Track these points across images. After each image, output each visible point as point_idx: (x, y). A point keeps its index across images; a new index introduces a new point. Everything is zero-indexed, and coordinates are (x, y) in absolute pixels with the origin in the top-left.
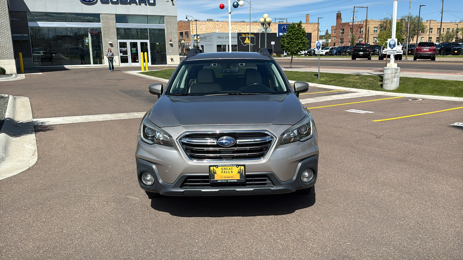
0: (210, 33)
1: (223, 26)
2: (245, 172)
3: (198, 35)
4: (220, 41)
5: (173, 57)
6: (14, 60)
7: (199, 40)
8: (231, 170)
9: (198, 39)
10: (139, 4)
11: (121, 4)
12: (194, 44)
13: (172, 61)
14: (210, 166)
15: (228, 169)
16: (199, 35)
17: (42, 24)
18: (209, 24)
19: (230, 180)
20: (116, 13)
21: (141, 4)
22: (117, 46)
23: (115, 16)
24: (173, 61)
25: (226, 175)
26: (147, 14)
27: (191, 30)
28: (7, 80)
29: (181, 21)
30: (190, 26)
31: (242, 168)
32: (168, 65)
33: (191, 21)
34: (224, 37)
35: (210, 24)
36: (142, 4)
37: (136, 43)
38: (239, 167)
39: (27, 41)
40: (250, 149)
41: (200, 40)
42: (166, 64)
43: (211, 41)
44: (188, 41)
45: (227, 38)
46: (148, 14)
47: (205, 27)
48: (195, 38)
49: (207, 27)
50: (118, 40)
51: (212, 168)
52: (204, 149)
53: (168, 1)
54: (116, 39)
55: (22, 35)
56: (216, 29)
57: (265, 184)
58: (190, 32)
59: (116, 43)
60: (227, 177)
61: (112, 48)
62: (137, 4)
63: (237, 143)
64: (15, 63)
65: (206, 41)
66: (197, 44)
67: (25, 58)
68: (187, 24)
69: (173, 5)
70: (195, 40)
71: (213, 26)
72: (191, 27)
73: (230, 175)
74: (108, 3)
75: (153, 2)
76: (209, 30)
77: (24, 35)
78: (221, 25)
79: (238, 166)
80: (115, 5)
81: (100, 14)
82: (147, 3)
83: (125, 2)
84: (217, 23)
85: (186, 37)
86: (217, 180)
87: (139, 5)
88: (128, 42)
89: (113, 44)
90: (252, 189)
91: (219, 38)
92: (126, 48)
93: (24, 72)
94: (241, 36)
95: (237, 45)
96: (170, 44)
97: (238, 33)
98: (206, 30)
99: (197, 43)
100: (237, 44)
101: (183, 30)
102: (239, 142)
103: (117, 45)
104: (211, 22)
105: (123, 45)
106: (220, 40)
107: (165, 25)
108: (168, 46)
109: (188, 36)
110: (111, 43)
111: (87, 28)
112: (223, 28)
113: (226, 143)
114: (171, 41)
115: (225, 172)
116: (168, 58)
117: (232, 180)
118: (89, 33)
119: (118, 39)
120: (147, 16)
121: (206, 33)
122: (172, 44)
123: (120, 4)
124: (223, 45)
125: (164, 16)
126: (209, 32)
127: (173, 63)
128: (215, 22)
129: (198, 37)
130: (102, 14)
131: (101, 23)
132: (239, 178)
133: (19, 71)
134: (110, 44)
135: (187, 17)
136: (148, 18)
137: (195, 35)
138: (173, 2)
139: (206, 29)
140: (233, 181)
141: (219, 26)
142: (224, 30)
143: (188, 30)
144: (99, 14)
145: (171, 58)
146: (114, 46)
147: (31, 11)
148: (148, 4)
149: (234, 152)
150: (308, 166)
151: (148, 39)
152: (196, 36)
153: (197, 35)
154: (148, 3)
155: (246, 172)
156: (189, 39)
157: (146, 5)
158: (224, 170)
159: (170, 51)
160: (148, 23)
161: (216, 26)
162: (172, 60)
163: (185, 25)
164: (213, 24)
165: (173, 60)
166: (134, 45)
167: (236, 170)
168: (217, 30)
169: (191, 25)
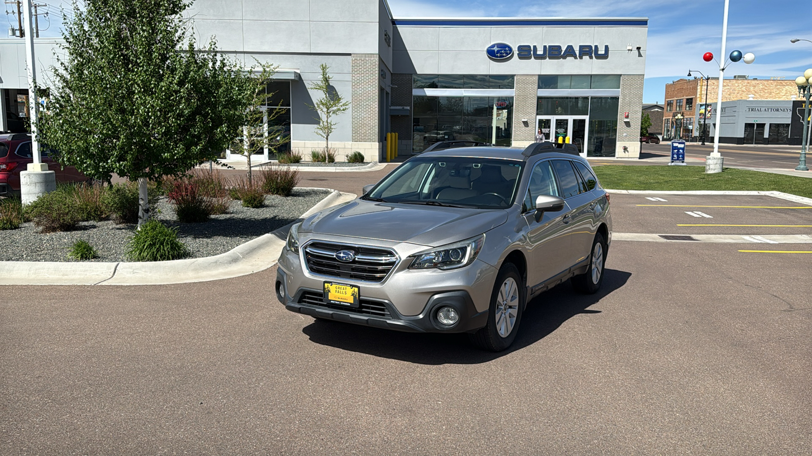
0: (733, 102)
1: (767, 88)
2: (359, 296)
3: (708, 105)
4: (753, 116)
5: (627, 144)
6: (378, 143)
7: (710, 113)
8: (345, 291)
9: (707, 112)
10: (579, 57)
11: (550, 58)
12: (699, 122)
13: (625, 152)
14: (325, 282)
15: (342, 288)
16: (711, 105)
17: (430, 92)
18: (737, 85)
19: (343, 302)
20: (540, 74)
21: (582, 57)
22: (534, 126)
23: (537, 78)
24: (628, 152)
25: (339, 295)
26: (590, 73)
27: (698, 96)
28: (358, 171)
29: (681, 79)
30: (697, 89)
31: (356, 289)
32: (617, 158)
33: (700, 80)
34: (763, 109)
35: (740, 84)
36: (584, 57)
37: (567, 120)
38: (353, 288)
39: (408, 116)
40: (369, 268)
41: (711, 115)
42: (614, 156)
43: (735, 116)
44: (690, 115)
45: (770, 110)
46: (593, 73)
47: (727, 91)
48: (703, 111)
49: (731, 90)
50: (537, 116)
51: (326, 285)
52: (322, 262)
53: (631, 50)
54: (535, 115)
55: (402, 107)
56: (749, 93)
57: (383, 315)
58: (696, 100)
59: (534, 121)
60: (341, 299)
61: (527, 128)
62: (576, 58)
63: (356, 259)
64: (378, 148)
65: (724, 115)
66: (705, 122)
67: (403, 141)
68: (691, 84)
69: (640, 55)
70: (700, 114)
71: (744, 89)
72: (699, 90)
73: (344, 296)
74: (530, 58)
75: (603, 52)
76: (734, 96)
77: (405, 108)
78: (761, 87)
79: (352, 286)
80: (540, 60)
81: (515, 75)
82: (593, 55)
83: (556, 55)
84: (754, 82)
85: (687, 109)
86: (331, 300)
87: (580, 59)
88: (553, 119)
89: (529, 122)
90: (366, 318)
91: (752, 110)
92: (548, 129)
93: (389, 161)
94: (802, 107)
95: (789, 124)
96: (625, 122)
97: (794, 101)
98: (729, 95)
99: (705, 119)
100: (789, 122)
101: (683, 96)
102: (358, 258)
103: (534, 124)
104: (741, 81)
105: (545, 124)
106: (752, 114)
107: (620, 90)
108: (620, 126)
109: (691, 106)
110: (526, 120)
111: (493, 98)
112: (766, 91)
113: (343, 257)
114: (627, 117)
115: (338, 292)
116: (619, 146)
117: (345, 302)
118: (494, 105)
119: (537, 114)
120: (591, 76)
121: (729, 100)
122: (629, 122)
123: (548, 58)
124: (757, 124)
125: (621, 75)
126: (735, 99)
127: (626, 155)
128: (749, 81)
129: (709, 109)
130: (517, 75)
131: (514, 89)
132: (352, 302)
133: (383, 159)
134: (523, 122)
135: (689, 73)
136: (592, 80)
137: (701, 105)
138: (641, 52)
139: (729, 93)
140: (346, 304)
141: (756, 89)
142: (767, 95)
143: (692, 95)
144: (513, 76)
145: (625, 147)
146: (530, 126)
147: (418, 73)
148: (595, 57)
149: (353, 270)
150: (445, 302)
151: (588, 115)
152: (704, 107)
153: (706, 104)
154: (595, 54)
155: (361, 295)
156: (691, 113)
157: (591, 57)
158: (338, 290)
159: (624, 134)
160: (591, 88)
161: (752, 88)
162: (625, 149)
163: (689, 87)
164: (745, 84)
165: (628, 149)
166: (561, 124)
167: (350, 291)
168: (750, 96)
169: (699, 87)
